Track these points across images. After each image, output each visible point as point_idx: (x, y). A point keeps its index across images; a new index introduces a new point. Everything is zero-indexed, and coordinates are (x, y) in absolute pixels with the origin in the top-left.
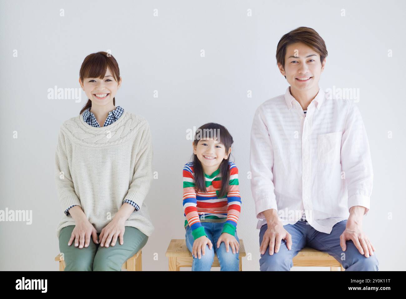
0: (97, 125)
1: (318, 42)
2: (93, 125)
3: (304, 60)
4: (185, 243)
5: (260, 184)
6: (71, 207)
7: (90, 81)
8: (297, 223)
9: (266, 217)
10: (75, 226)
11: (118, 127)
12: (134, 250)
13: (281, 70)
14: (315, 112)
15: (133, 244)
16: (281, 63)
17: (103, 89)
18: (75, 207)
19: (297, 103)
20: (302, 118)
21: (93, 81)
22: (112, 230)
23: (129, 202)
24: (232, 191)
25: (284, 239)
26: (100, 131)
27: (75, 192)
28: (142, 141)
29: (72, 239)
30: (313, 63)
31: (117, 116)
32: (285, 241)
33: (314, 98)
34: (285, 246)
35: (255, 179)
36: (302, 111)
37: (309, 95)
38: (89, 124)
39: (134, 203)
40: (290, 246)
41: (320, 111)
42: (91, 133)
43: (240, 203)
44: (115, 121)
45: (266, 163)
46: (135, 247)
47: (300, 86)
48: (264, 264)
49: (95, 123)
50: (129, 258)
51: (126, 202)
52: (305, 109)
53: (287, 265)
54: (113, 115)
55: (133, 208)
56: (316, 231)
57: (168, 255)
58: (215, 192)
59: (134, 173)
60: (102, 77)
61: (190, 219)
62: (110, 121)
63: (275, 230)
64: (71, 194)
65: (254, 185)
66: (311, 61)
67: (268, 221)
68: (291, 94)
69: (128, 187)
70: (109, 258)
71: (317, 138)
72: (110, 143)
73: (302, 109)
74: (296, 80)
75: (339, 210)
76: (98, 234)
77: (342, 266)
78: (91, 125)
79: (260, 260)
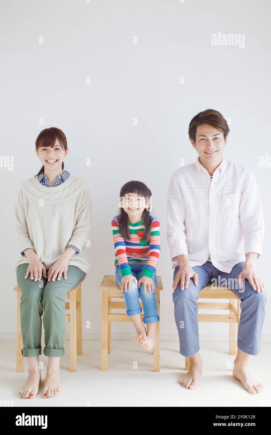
0: (48, 185)
1: (222, 123)
2: (45, 185)
3: (211, 138)
4: (115, 279)
5: (174, 235)
6: (26, 250)
7: (43, 150)
8: (204, 264)
9: (178, 261)
10: (29, 264)
11: (65, 188)
12: (75, 284)
13: (193, 143)
14: (219, 177)
15: (74, 279)
16: (193, 139)
17: (53, 155)
18: (29, 249)
19: (205, 170)
20: (209, 182)
21: (45, 149)
22: (57, 268)
23: (72, 247)
24: (153, 240)
25: (192, 277)
26: (51, 190)
27: (29, 237)
28: (84, 199)
29: (27, 274)
30: (218, 140)
31: (64, 178)
32: (192, 279)
33: (218, 166)
34: (192, 283)
35: (171, 231)
36: (209, 176)
37: (214, 164)
38: (42, 184)
39: (75, 247)
40: (197, 282)
41: (223, 176)
42: (44, 192)
43: (159, 250)
44: (63, 182)
45: (179, 217)
46: (75, 282)
47: (208, 158)
48: (176, 297)
49: (47, 183)
50: (70, 290)
51: (69, 246)
52: (211, 174)
53: (194, 298)
54: (62, 177)
55: (75, 252)
56: (219, 271)
57: (102, 288)
58: (139, 240)
59: (76, 225)
60: (52, 146)
61: (120, 260)
62: (59, 182)
63: (185, 271)
64: (26, 239)
65: (169, 235)
66: (216, 138)
67: (180, 263)
68: (200, 162)
69: (71, 235)
70: (55, 289)
71: (221, 198)
72: (59, 200)
73: (208, 174)
74: (205, 154)
75: (237, 255)
76: (47, 271)
77: (239, 298)
78: (44, 185)
79: (173, 294)
